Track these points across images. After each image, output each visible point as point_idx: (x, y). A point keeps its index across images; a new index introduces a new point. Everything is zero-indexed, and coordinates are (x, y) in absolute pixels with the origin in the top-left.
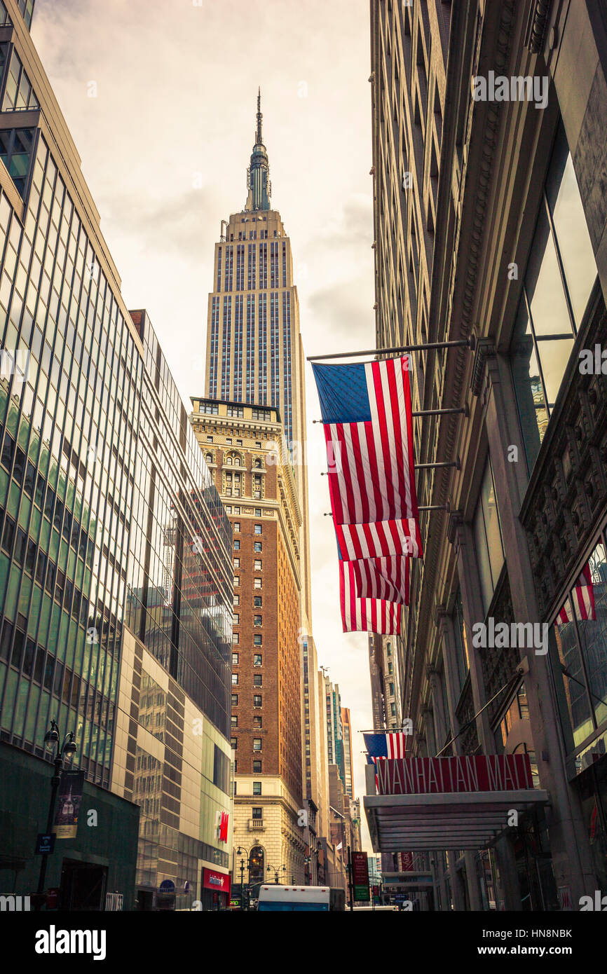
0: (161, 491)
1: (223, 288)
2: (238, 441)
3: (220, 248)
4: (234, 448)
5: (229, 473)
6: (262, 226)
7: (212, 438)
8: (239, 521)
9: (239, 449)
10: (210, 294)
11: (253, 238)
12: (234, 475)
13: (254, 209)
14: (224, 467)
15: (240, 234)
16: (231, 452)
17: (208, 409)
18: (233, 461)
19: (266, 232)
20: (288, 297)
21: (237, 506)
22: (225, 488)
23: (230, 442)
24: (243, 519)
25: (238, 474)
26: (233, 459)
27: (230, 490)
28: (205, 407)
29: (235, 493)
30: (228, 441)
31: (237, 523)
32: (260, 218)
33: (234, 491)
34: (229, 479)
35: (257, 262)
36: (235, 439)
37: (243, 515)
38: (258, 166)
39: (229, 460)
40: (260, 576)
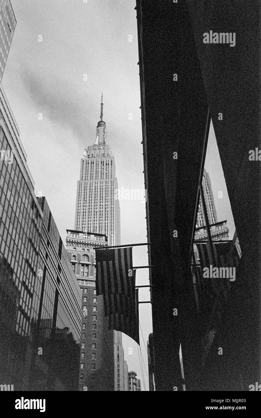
0: (48, 278)
1: (84, 178)
2: (88, 250)
3: (83, 161)
4: (86, 253)
5: (83, 265)
6: (102, 151)
7: (75, 248)
8: (87, 288)
9: (88, 254)
10: (78, 181)
11: (98, 157)
12: (85, 266)
13: (99, 144)
14: (81, 262)
15: (92, 155)
16: (84, 255)
17: (74, 235)
18: (85, 259)
19: (104, 154)
20: (113, 183)
21: (86, 281)
22: (81, 272)
23: (84, 250)
24: (89, 287)
25: (87, 265)
26: (85, 258)
27: (83, 273)
28: (73, 234)
29: (86, 274)
30: (83, 250)
31: (86, 289)
32: (101, 148)
33: (85, 273)
34: (83, 268)
35: (100, 167)
36: (86, 249)
37: (89, 285)
38: (101, 125)
39: (83, 259)
40: (96, 314)
